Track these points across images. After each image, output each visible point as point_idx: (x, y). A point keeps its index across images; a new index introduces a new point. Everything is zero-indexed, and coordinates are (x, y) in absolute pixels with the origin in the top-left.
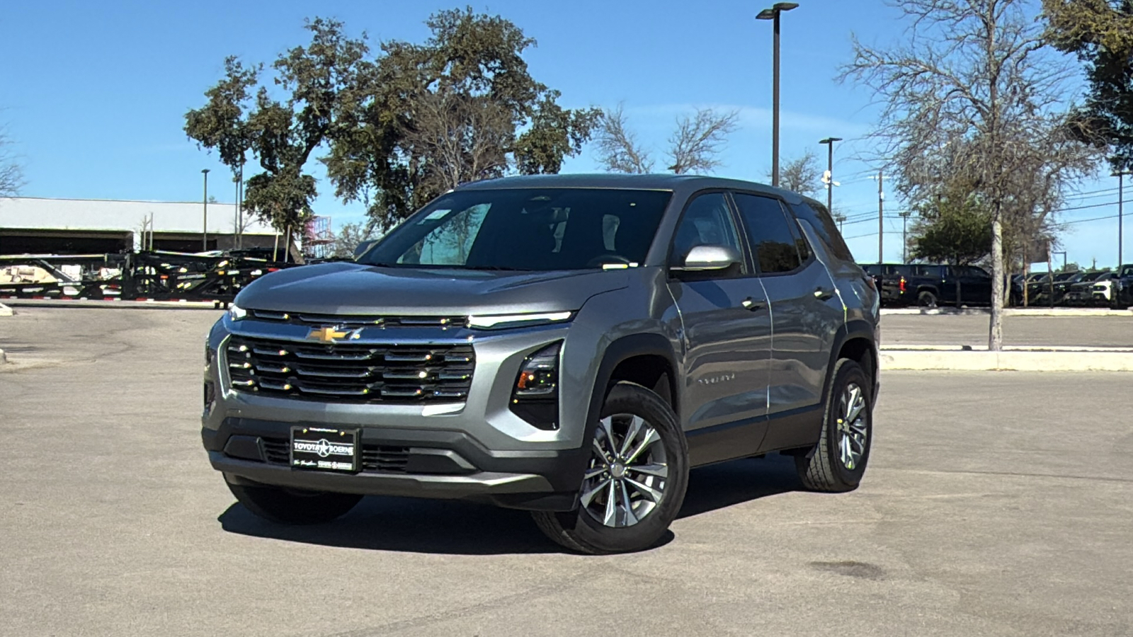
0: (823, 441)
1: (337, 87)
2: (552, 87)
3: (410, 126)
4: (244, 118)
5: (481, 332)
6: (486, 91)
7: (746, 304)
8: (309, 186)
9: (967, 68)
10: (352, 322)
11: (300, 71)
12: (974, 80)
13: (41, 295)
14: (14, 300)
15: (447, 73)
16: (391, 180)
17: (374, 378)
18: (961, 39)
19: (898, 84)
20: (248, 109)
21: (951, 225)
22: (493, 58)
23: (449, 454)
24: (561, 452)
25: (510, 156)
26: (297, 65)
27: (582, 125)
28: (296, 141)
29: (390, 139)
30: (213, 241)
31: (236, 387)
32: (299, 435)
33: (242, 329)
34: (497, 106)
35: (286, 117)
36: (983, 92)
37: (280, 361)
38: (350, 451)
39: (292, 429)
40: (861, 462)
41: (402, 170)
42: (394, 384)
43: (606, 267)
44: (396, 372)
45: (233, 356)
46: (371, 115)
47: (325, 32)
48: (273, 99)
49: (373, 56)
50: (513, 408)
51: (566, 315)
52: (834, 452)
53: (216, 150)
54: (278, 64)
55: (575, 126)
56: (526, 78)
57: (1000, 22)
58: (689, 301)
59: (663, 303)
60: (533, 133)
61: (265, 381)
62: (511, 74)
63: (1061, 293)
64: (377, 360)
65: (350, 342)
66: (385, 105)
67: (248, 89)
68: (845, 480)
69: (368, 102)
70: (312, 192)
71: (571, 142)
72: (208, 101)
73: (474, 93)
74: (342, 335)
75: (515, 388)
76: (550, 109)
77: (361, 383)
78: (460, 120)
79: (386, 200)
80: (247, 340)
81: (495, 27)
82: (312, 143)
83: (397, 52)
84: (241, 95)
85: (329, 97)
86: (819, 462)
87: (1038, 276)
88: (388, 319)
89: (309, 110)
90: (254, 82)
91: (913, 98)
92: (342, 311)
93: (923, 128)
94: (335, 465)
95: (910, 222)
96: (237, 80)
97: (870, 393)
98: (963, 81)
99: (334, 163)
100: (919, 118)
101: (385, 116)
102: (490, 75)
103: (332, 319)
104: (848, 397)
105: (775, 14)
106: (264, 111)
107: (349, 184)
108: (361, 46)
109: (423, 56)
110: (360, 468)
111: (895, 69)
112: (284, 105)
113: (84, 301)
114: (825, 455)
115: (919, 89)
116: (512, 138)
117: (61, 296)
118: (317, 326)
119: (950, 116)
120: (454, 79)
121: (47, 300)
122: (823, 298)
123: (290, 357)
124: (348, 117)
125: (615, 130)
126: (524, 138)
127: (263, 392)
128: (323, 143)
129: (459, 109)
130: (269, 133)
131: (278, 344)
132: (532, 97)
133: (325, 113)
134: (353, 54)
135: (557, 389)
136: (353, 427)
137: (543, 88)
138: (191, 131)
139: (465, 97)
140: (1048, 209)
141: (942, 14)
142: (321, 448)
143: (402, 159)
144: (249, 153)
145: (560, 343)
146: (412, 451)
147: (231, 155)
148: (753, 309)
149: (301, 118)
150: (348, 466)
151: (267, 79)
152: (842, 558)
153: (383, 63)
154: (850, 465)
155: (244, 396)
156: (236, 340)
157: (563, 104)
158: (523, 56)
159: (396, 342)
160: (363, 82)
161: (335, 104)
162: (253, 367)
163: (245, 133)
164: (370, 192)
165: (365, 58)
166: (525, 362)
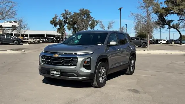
0: (129, 68)
1: (68, 17)
2: (93, 18)
3: (77, 22)
4: (57, 21)
5: (79, 55)
6: (86, 18)
7: (118, 49)
8: (65, 29)
9: (145, 16)
10: (60, 54)
11: (64, 16)
12: (145, 17)
13: (33, 42)
14: (30, 43)
15: (81, 16)
16: (74, 29)
17: (63, 62)
18: (144, 12)
19: (136, 17)
20: (57, 20)
21: (141, 34)
22: (86, 14)
23: (74, 74)
24: (91, 73)
25: (88, 26)
26: (63, 15)
27: (97, 22)
28: (63, 24)
29: (74, 24)
30: (54, 36)
31: (43, 63)
32: (52, 71)
33: (44, 54)
34: (87, 20)
35: (62, 21)
36: (147, 19)
37: (49, 59)
38: (59, 73)
39: (51, 70)
40: (134, 70)
41: (76, 28)
42: (66, 63)
43: (98, 45)
44: (66, 61)
45: (42, 58)
46: (72, 21)
47: (67, 11)
48: (60, 19)
49: (72, 14)
50: (84, 67)
51: (92, 53)
52: (130, 69)
53: (54, 25)
54: (61, 15)
55: (96, 22)
56: (90, 16)
57: (149, 10)
58: (110, 49)
59: (106, 50)
60: (91, 23)
61: (47, 62)
62: (89, 16)
63: (153, 42)
64: (63, 59)
65: (59, 57)
66: (74, 20)
67: (57, 18)
68: (131, 73)
69: (72, 19)
70: (65, 30)
71: (96, 24)
72: (53, 19)
73: (84, 18)
74: (58, 56)
75: (84, 64)
76: (93, 20)
77: (61, 63)
78: (83, 22)
79: (74, 31)
80: (44, 56)
81: (86, 10)
82: (65, 24)
83: (75, 13)
84: (57, 19)
85: (67, 19)
86: (128, 71)
87: (151, 40)
88: (65, 53)
89: (65, 20)
90: (58, 17)
91: (138, 19)
92: (58, 52)
93: (139, 23)
94: (57, 75)
95: (135, 34)
96: (56, 17)
97: (135, 61)
98: (144, 17)
99: (68, 26)
100: (139, 22)
101: (74, 21)
102: (86, 16)
103: (57, 53)
104: (132, 61)
105: (120, 9)
106: (59, 20)
107: (69, 29)
108: (71, 13)
109: (78, 14)
110: (61, 76)
111: (136, 16)
112: (62, 20)
113: (38, 43)
114: (129, 70)
115: (139, 18)
116: (89, 24)
117: (35, 42)
118: (54, 54)
119: (143, 22)
120: (82, 17)
121: (33, 43)
122: (129, 48)
123: (50, 59)
124: (69, 21)
125: (101, 23)
126: (90, 24)
127: (47, 64)
128: (66, 24)
129: (82, 20)
130: (60, 23)
131: (49, 57)
132: (91, 19)
133: (67, 21)
134: (70, 13)
135: (90, 64)
136: (60, 69)
137: (92, 18)
138: (50, 23)
139: (83, 19)
140: (152, 32)
141: (142, 9)
142: (55, 73)
143: (76, 26)
144: (58, 26)
145: (91, 57)
146: (68, 73)
147: (55, 26)
148: (119, 50)
149: (64, 21)
150: (59, 76)
151: (60, 16)
152: (132, 89)
153: (74, 15)
154: (132, 71)
155: (44, 64)
156: (43, 56)
157: (95, 20)
158: (90, 14)
159: (66, 57)
160: (71, 17)
161: (68, 20)
162: (45, 60)
163: (57, 23)
164: (72, 30)
165: (71, 14)
166: (86, 60)
